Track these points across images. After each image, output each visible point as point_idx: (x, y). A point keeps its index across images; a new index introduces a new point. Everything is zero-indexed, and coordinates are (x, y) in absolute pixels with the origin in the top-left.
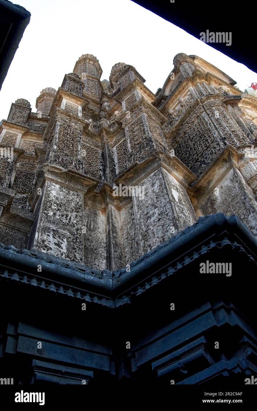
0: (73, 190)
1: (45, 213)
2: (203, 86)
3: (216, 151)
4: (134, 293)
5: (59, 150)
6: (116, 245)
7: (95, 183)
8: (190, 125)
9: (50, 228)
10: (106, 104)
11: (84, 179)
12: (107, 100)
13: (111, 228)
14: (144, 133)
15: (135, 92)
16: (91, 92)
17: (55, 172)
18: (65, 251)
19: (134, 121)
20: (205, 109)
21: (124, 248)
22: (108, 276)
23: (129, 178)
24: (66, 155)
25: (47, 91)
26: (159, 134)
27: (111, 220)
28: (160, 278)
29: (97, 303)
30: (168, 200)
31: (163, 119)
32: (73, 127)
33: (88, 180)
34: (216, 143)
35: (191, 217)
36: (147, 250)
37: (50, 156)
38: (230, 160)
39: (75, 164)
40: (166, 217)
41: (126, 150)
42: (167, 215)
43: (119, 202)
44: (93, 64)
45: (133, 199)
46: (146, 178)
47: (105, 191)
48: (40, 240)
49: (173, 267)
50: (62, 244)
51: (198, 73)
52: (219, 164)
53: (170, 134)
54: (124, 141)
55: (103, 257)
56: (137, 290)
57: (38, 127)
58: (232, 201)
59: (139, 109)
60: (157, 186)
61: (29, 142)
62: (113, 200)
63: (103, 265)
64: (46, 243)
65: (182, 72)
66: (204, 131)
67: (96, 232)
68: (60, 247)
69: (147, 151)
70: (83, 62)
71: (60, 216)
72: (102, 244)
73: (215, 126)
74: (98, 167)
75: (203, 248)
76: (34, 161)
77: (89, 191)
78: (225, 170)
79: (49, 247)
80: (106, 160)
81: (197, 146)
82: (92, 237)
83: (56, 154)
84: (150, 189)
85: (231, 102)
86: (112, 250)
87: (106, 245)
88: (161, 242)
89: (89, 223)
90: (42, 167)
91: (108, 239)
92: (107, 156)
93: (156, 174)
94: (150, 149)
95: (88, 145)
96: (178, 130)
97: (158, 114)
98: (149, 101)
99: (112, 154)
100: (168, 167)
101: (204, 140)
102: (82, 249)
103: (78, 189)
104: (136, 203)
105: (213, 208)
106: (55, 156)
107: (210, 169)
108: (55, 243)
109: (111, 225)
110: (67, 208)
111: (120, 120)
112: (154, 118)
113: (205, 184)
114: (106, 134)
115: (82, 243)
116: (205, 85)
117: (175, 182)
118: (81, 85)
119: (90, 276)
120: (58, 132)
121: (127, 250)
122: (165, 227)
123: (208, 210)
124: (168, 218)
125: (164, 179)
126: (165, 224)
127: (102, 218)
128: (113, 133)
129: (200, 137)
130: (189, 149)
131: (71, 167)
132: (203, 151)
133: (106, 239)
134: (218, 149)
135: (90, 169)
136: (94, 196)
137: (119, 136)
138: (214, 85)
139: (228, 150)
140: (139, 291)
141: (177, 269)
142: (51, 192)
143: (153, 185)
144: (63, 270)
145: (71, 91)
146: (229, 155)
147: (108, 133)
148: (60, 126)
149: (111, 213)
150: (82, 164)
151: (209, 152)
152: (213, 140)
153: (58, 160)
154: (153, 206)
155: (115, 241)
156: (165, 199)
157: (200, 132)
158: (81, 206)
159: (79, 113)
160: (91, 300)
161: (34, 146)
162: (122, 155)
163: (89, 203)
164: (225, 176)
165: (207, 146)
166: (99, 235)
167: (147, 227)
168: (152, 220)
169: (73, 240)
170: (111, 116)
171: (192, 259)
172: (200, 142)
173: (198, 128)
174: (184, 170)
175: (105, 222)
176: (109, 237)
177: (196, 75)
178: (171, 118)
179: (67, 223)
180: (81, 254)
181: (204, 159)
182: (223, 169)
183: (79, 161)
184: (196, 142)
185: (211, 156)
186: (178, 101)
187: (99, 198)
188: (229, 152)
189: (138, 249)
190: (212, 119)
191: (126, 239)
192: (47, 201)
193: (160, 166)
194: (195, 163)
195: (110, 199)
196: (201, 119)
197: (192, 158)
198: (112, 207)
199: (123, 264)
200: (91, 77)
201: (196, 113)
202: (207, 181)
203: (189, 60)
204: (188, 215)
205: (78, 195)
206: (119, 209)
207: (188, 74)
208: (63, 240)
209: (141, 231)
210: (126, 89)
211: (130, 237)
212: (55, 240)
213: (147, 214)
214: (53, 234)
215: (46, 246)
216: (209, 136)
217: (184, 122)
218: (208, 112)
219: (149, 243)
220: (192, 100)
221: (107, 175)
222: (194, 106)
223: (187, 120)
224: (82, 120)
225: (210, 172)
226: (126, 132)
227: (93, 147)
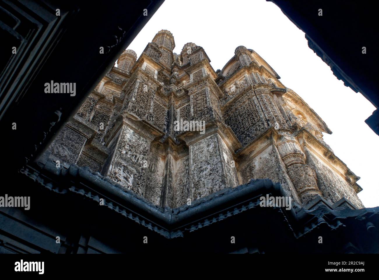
0: (143, 137)
1: (119, 151)
2: (257, 76)
3: (260, 128)
4: (188, 230)
5: (136, 102)
6: (170, 187)
7: (162, 135)
8: (241, 104)
9: (122, 163)
10: (176, 73)
11: (153, 130)
12: (177, 70)
13: (168, 173)
14: (206, 103)
15: (202, 69)
16: (165, 61)
17: (131, 119)
18: (131, 185)
19: (199, 92)
20: (255, 94)
21: (176, 192)
22: (169, 212)
23: (189, 136)
24: (142, 107)
25: (128, 52)
26: (217, 106)
27: (169, 167)
28: (212, 222)
29: (157, 232)
30: (220, 160)
31: (221, 95)
32: (149, 86)
33: (156, 131)
34: (261, 122)
35: (234, 177)
36: (197, 196)
37: (129, 105)
38: (271, 138)
39: (147, 116)
40: (216, 173)
41: (188, 114)
42: (217, 172)
43: (177, 153)
44: (169, 39)
45: (190, 154)
46: (203, 139)
47: (168, 142)
48: (113, 172)
49: (224, 214)
50: (129, 178)
51: (254, 64)
52: (262, 139)
53: (224, 107)
54: (187, 105)
55: (158, 195)
56: (191, 228)
57: (117, 79)
58: (268, 170)
59: (204, 83)
60: (212, 147)
61: (109, 90)
62: (173, 151)
63: (157, 202)
64: (117, 175)
65: (241, 61)
66: (252, 111)
67: (155, 174)
68: (127, 180)
69: (207, 118)
70: (162, 36)
71: (131, 156)
72: (159, 184)
73: (262, 109)
74: (163, 122)
75: (251, 204)
76: (111, 106)
77: (155, 140)
78: (265, 145)
79: (119, 179)
80: (171, 118)
81: (244, 122)
82: (152, 177)
83: (134, 105)
84: (206, 149)
85: (277, 93)
86: (167, 191)
87: (162, 186)
88: (209, 192)
89: (151, 165)
90: (122, 113)
91: (164, 182)
92: (172, 115)
93: (212, 137)
94: (209, 117)
95: (158, 103)
96: (231, 105)
97: (218, 90)
98: (213, 78)
99: (176, 114)
100: (222, 133)
101: (252, 118)
102: (144, 185)
103: (147, 137)
104: (192, 157)
105: (251, 173)
106: (133, 106)
107: (254, 142)
108: (124, 177)
109: (168, 171)
110: (137, 150)
111: (188, 88)
112: (214, 93)
113: (248, 153)
114: (174, 97)
115: (144, 181)
116: (258, 75)
117: (225, 147)
118: (159, 54)
119: (155, 209)
120: (137, 87)
121: (178, 193)
122: (214, 181)
123: (247, 174)
124: (217, 174)
125: (218, 142)
126: (215, 178)
127: (161, 164)
128: (180, 98)
129: (249, 115)
130: (238, 123)
131: (144, 118)
132: (250, 127)
133: (163, 181)
134: (262, 127)
135: (157, 122)
136: (158, 145)
137: (183, 101)
138: (264, 76)
139: (271, 130)
140: (193, 229)
141: (227, 217)
142: (127, 134)
143: (208, 146)
144: (135, 200)
145: (151, 56)
146: (271, 134)
147: (175, 96)
148: (140, 83)
149: (170, 161)
150: (153, 117)
151: (254, 129)
152: (259, 120)
153: (134, 110)
154: (206, 162)
155: (170, 184)
156: (217, 159)
157: (249, 111)
158: (147, 151)
159: (155, 76)
160: (153, 229)
161: (112, 94)
162: (184, 116)
163: (154, 149)
164: (265, 150)
165: (253, 123)
166: (157, 177)
167: (200, 178)
168: (204, 173)
169: (138, 177)
170: (179, 83)
171: (240, 211)
172: (248, 119)
173: (247, 108)
174: (234, 138)
175: (164, 167)
176: (165, 180)
177: (253, 65)
178: (226, 95)
179: (136, 163)
180: (143, 189)
181: (249, 133)
182: (265, 144)
183: (151, 114)
184: (244, 118)
185: (255, 132)
186: (234, 83)
187: (162, 147)
188: (272, 132)
189: (188, 194)
190: (261, 103)
191: (179, 184)
192: (122, 141)
193: (216, 131)
194: (241, 134)
195: (171, 150)
196: (251, 101)
197: (239, 130)
198: (171, 157)
199: (174, 204)
200: (166, 49)
201: (248, 96)
202: (250, 151)
203: (248, 52)
204: (233, 175)
205: (146, 141)
206: (176, 159)
207: (246, 63)
208: (130, 175)
209: (194, 180)
210: (196, 65)
211: (182, 183)
212: (125, 174)
213: (200, 168)
214: (123, 169)
215: (117, 178)
216: (256, 116)
217: (236, 100)
218: (258, 96)
219: (199, 191)
220: (246, 85)
221: (171, 130)
222: (248, 89)
223: (240, 99)
224: (157, 82)
225: (254, 144)
226: (191, 99)
227: (161, 105)
